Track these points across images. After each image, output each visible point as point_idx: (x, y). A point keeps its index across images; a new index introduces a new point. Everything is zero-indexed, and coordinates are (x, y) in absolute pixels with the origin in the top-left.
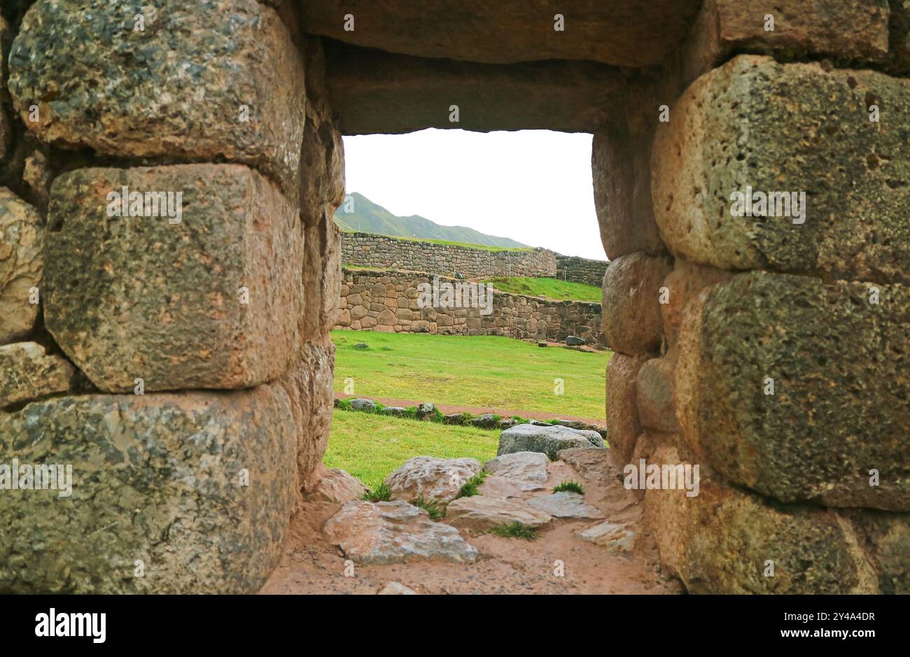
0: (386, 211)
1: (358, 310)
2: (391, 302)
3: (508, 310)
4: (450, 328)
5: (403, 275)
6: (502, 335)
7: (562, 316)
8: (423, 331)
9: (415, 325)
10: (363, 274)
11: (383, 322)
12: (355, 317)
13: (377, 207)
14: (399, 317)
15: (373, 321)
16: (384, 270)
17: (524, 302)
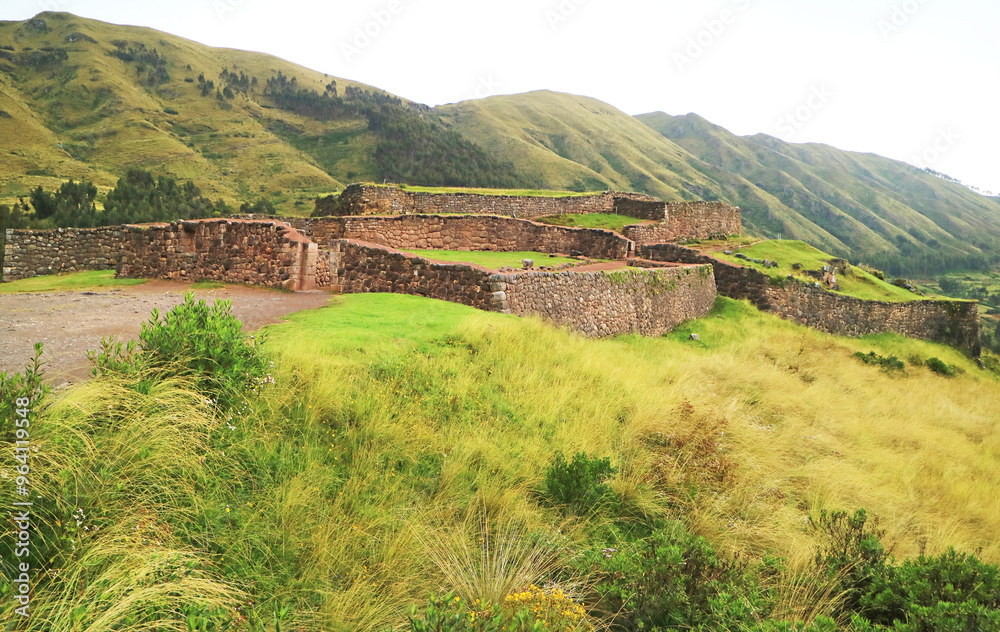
0: (726, 131)
1: (447, 238)
2: (468, 234)
3: (545, 235)
4: (505, 248)
5: (474, 217)
6: (540, 251)
7: (580, 238)
8: (488, 249)
9: (483, 246)
10: (450, 218)
11: (463, 245)
12: (446, 243)
13: (715, 127)
14: (473, 242)
15: (456, 244)
16: (463, 215)
17: (556, 230)
